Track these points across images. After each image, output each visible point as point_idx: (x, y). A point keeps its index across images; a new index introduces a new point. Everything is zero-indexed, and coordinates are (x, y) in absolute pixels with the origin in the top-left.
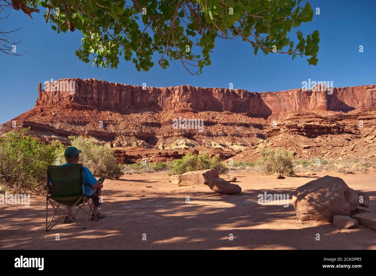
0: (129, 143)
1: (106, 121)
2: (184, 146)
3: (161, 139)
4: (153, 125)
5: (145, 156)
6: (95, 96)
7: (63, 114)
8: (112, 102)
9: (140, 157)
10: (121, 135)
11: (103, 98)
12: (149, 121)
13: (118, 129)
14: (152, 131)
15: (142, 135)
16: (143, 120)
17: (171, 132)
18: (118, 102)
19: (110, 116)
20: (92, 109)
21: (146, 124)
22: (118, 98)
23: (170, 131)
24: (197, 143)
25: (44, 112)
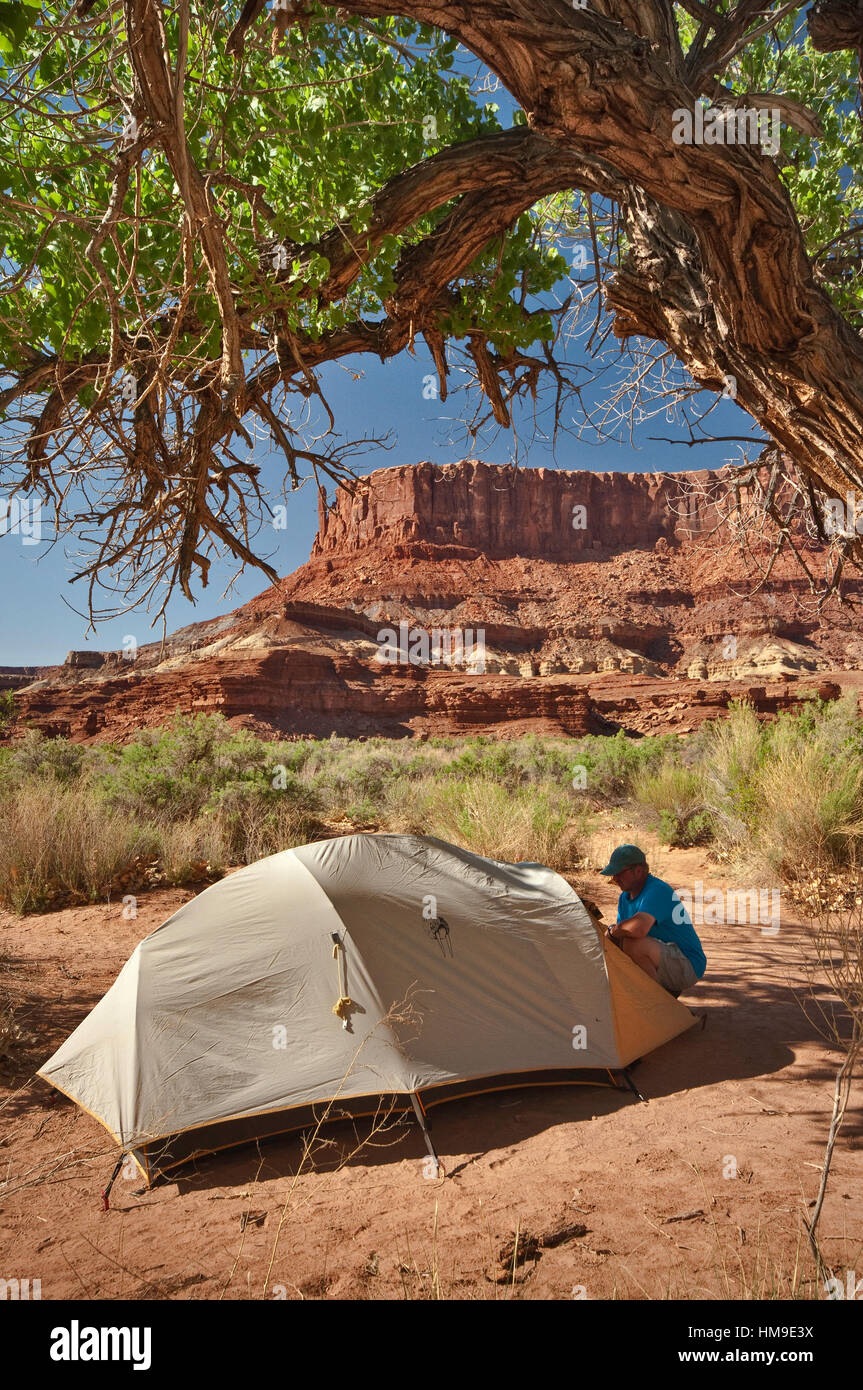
0: (589, 660)
1: (515, 591)
2: (777, 669)
3: (697, 645)
4: (666, 598)
5: (651, 704)
6: (478, 514)
7: (390, 576)
8: (531, 531)
9: (631, 705)
10: (563, 636)
11: (502, 520)
12: (654, 586)
13: (553, 617)
14: (662, 620)
15: (630, 634)
16: (633, 585)
17: (731, 622)
18: (550, 529)
19: (526, 577)
20: (472, 555)
21: (644, 597)
22: (549, 516)
23: (727, 619)
24: (827, 658)
25: (337, 572)
